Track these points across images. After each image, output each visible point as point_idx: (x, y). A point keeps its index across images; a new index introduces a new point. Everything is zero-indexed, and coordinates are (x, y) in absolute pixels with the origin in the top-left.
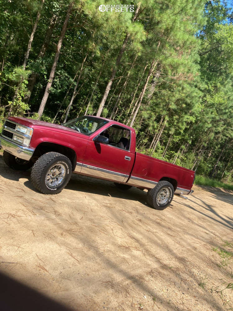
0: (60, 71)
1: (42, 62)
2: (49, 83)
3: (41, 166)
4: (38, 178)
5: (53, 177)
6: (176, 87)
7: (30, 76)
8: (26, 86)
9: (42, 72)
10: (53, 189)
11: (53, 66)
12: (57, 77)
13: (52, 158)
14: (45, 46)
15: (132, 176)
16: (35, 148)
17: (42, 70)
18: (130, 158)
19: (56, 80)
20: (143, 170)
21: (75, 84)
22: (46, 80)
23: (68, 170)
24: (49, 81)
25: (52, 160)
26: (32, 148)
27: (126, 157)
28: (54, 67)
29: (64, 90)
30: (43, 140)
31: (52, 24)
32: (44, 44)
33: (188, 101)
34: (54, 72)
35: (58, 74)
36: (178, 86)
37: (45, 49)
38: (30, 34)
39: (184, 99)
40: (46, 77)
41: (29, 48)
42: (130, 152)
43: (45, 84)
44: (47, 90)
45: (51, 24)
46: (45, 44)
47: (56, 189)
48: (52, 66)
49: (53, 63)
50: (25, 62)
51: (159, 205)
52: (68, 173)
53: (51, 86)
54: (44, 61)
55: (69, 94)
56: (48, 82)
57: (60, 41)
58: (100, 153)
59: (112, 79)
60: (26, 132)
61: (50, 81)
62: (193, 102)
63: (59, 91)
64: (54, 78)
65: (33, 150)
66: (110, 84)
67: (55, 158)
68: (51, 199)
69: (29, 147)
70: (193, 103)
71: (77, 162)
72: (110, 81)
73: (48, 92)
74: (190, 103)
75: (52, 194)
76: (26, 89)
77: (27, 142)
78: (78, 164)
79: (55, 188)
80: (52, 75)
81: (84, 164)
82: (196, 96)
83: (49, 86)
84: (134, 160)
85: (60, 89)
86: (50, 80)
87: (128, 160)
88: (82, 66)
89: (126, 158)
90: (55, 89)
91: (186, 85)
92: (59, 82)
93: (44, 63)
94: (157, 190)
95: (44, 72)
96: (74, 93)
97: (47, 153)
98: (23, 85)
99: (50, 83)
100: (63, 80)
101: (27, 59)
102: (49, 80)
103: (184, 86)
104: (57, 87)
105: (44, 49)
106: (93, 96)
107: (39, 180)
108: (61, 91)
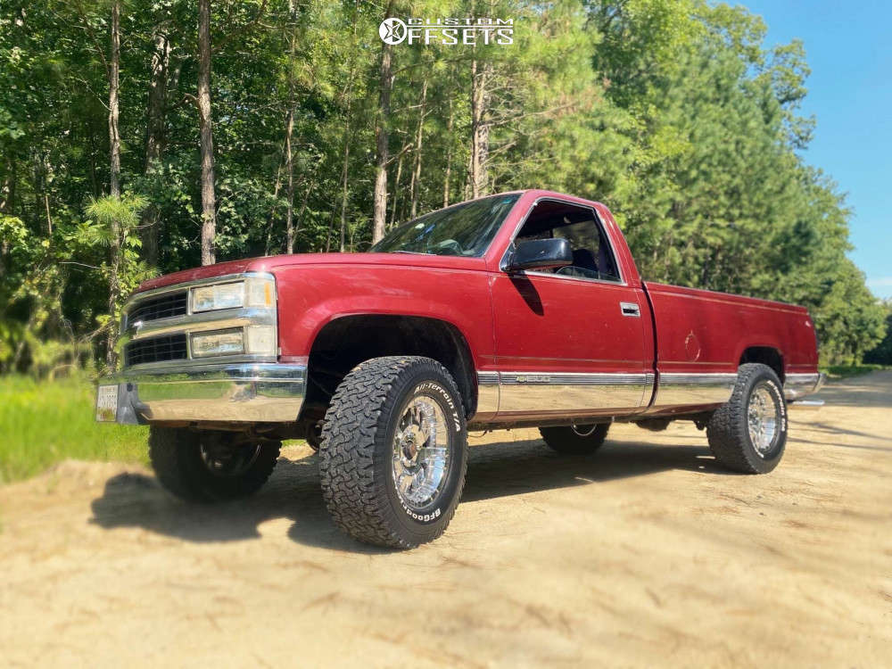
0: (228, 181)
1: (166, 171)
2: (205, 223)
3: (357, 424)
4: (363, 483)
5: (408, 463)
6: (555, 143)
7: (144, 215)
8: (137, 256)
9: (175, 199)
10: (430, 513)
11: (205, 170)
12: (225, 198)
13: (393, 377)
14: (157, 140)
15: (661, 374)
16: (307, 358)
17: (175, 193)
18: (635, 307)
19: (224, 209)
20: (687, 342)
21: (286, 203)
22: (196, 219)
23: (455, 415)
24: (204, 219)
25: (393, 383)
26: (293, 358)
27: (624, 305)
28: (209, 171)
29: (257, 234)
30: (328, 313)
31: (158, 71)
32: (153, 135)
33: (598, 171)
34: (211, 187)
35: (225, 190)
36: (558, 141)
37: (158, 147)
38: (107, 99)
39: (585, 169)
40: (191, 211)
41: (115, 140)
42: (626, 285)
43: (194, 231)
44: (206, 247)
45: (156, 72)
46: (155, 132)
47: (438, 512)
48: (200, 171)
49: (200, 161)
50: (114, 184)
51: (762, 456)
52: (458, 429)
53: (216, 232)
54: (171, 167)
55: (274, 239)
56: (201, 224)
57: (203, 89)
58: (543, 315)
59: (384, 164)
60: (247, 298)
61: (207, 218)
62: (612, 169)
63: (245, 237)
64: (217, 206)
65: (300, 364)
66: (382, 178)
67: (400, 374)
68: (449, 560)
69: (279, 357)
70: (613, 174)
71: (479, 373)
72: (378, 169)
73: (211, 251)
74: (605, 174)
75: (430, 540)
76: (142, 264)
77: (263, 342)
78: (483, 377)
79: (434, 510)
80: (209, 197)
81: (503, 373)
82: (615, 152)
83: (209, 231)
84: (649, 310)
85: (244, 231)
86: (208, 214)
87: (633, 315)
88: (289, 146)
89: (626, 311)
90: (229, 238)
91: (577, 132)
92: (238, 213)
93: (172, 171)
94: (742, 403)
95: (180, 196)
96: (291, 231)
97: (356, 369)
98: (128, 254)
99: (208, 221)
100: (246, 203)
101: (116, 174)
102: (202, 216)
103: (573, 132)
104: (234, 229)
105: (155, 148)
106: (346, 226)
107: (372, 488)
108: (250, 237)
